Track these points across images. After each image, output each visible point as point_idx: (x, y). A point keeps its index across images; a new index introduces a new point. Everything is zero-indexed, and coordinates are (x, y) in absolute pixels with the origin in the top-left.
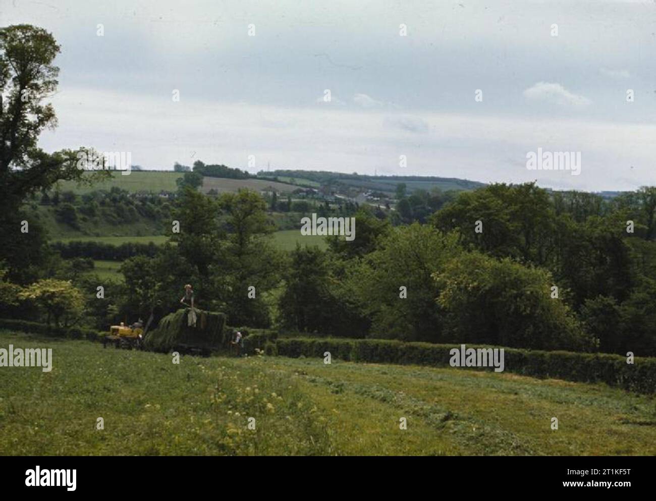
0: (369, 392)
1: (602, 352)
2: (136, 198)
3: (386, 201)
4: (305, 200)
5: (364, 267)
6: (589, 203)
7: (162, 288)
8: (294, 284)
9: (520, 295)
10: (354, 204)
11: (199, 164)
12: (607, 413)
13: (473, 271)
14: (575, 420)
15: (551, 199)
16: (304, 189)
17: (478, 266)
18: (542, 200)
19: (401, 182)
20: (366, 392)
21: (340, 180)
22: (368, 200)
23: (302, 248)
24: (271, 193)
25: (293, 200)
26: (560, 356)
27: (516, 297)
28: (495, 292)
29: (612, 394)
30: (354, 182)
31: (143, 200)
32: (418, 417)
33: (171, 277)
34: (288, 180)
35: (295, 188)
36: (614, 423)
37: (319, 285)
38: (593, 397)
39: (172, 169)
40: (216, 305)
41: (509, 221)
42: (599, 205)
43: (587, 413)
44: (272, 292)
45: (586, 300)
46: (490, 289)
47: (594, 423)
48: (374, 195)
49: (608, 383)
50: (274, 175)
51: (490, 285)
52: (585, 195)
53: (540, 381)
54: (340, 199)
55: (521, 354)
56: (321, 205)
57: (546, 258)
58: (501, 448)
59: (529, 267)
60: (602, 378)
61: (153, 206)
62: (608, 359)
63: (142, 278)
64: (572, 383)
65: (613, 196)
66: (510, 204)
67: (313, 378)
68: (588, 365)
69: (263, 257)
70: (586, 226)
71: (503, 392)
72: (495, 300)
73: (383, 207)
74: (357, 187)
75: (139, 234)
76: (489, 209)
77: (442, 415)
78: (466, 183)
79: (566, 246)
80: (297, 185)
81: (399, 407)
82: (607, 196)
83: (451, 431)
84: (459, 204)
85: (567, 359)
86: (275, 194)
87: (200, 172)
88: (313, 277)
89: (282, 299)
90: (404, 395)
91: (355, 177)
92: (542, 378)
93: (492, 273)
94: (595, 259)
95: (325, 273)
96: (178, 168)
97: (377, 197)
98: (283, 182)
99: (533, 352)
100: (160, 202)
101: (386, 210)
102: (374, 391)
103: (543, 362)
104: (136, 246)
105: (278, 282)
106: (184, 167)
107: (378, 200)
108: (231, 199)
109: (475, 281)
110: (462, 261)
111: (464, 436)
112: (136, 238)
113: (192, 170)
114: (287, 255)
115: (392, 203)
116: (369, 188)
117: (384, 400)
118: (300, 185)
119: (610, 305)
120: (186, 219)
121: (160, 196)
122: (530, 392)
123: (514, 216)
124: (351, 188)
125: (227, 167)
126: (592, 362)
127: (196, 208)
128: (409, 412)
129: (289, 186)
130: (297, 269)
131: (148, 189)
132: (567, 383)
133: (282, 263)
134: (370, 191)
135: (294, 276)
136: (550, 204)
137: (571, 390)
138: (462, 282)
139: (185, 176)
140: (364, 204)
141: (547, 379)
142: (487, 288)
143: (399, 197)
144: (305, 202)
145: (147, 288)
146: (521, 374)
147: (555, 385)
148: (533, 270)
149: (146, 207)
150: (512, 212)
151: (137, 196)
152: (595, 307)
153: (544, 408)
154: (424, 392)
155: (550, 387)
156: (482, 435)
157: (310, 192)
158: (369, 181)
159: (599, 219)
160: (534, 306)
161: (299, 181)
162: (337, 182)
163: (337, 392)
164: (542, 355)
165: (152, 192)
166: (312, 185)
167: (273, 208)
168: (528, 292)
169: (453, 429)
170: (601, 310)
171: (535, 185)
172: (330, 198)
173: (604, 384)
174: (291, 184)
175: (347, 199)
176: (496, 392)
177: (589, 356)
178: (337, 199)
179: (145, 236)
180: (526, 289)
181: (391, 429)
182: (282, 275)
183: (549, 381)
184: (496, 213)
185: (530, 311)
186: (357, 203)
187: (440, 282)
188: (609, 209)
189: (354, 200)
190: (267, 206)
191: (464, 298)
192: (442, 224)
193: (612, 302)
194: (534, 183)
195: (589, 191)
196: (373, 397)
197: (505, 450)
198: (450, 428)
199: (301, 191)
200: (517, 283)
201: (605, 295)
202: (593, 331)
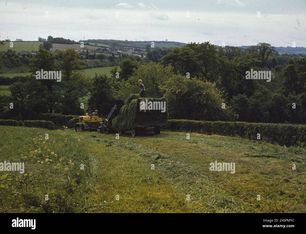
0: (124, 145)
1: (238, 121)
2: (20, 55)
3: (141, 53)
4: (102, 54)
5: (127, 84)
6: (235, 51)
7: (29, 97)
8: (95, 94)
9: (200, 95)
10: (126, 55)
11: (50, 38)
12: (239, 151)
13: (178, 84)
14: (223, 156)
15: (218, 50)
16: (102, 48)
17: (181, 81)
18: (212, 50)
19: (148, 44)
20: (123, 145)
21: (120, 44)
22: (133, 53)
23: (98, 76)
24: (85, 51)
25: (96, 54)
26: (218, 123)
27: (199, 96)
28: (189, 94)
29: (242, 141)
30: (126, 44)
31: (24, 56)
32: (146, 158)
33: (34, 92)
34: (94, 44)
35: (98, 48)
36: (242, 157)
37: (107, 93)
38: (233, 143)
39: (38, 40)
40: (57, 105)
41: (197, 60)
42: (240, 52)
43: (229, 152)
44: (85, 97)
45: (233, 96)
46: (187, 92)
47: (232, 157)
48: (135, 50)
49: (241, 136)
50: (87, 42)
51: (186, 91)
52: (233, 48)
53: (209, 136)
54: (119, 53)
55: (200, 123)
56: (110, 56)
57: (215, 77)
58: (182, 174)
59: (205, 81)
60: (238, 134)
61: (28, 58)
62: (240, 124)
63: (20, 92)
64: (223, 136)
65: (246, 48)
66: (198, 52)
67: (99, 139)
68: (231, 127)
69: (79, 81)
70: (233, 62)
71: (190, 142)
72: (189, 98)
73: (140, 56)
74: (127, 46)
75: (22, 72)
76: (188, 55)
77: (157, 156)
78: (178, 44)
79: (224, 71)
80: (98, 46)
81: (138, 152)
82: (244, 48)
83: (160, 165)
84: (174, 53)
85: (222, 125)
86: (87, 51)
87: (51, 41)
88: (104, 89)
89: (89, 100)
90: (141, 146)
91: (127, 42)
92: (210, 134)
93: (187, 84)
94: (237, 77)
95: (110, 88)
96: (40, 40)
97: (137, 51)
98: (91, 45)
99: (206, 122)
100: (32, 56)
101: (141, 57)
102: (127, 145)
103: (210, 127)
104: (21, 77)
105: (87, 93)
106: (43, 39)
107: (137, 53)
108: (62, 53)
109: (179, 89)
110: (173, 80)
111: (165, 167)
112: (21, 74)
113: (47, 41)
114: (91, 79)
115: (144, 54)
116: (133, 47)
117: (131, 149)
118: (100, 47)
119: (244, 98)
120: (40, 63)
121: (32, 53)
122: (203, 142)
123: (200, 58)
124: (125, 47)
125: (64, 39)
126: (233, 126)
127: (45, 58)
128: (142, 155)
129: (95, 47)
130: (96, 86)
131: (25, 50)
132: (221, 136)
133: (88, 83)
134: (134, 48)
135: (94, 89)
136: (216, 52)
137: (223, 140)
138: (173, 90)
139: (44, 43)
140: (131, 55)
141: (212, 134)
142: (185, 92)
143: (147, 51)
144: (103, 55)
145: (23, 97)
146: (200, 133)
147: (216, 138)
148: (207, 83)
149: (25, 58)
150: (199, 56)
151: (21, 53)
152: (237, 99)
153: (209, 150)
154: (152, 144)
155: (213, 139)
156: (174, 167)
157: (105, 50)
158: (133, 44)
159: (240, 58)
160: (207, 100)
161: (99, 45)
162: (118, 44)
163: (108, 146)
164: (210, 123)
165: (28, 52)
166: (105, 46)
167: (87, 58)
168: (205, 93)
169: (160, 164)
170: (240, 100)
171: (210, 43)
172: (114, 52)
173: (238, 136)
174: (96, 46)
175: (123, 52)
176: (187, 142)
177: (232, 123)
178: (118, 53)
179: (25, 72)
180: (203, 92)
181: (129, 165)
182: (89, 89)
183: (213, 136)
184: (192, 57)
185: (206, 102)
186: (127, 55)
187: (162, 90)
188: (244, 54)
189: (126, 53)
190: (84, 57)
191: (175, 97)
192: (166, 63)
193: (245, 97)
194: (209, 42)
195: (235, 46)
196: (126, 148)
197: (184, 175)
198: (159, 163)
199: (100, 49)
200: (199, 89)
201: (242, 94)
202: (236, 110)
